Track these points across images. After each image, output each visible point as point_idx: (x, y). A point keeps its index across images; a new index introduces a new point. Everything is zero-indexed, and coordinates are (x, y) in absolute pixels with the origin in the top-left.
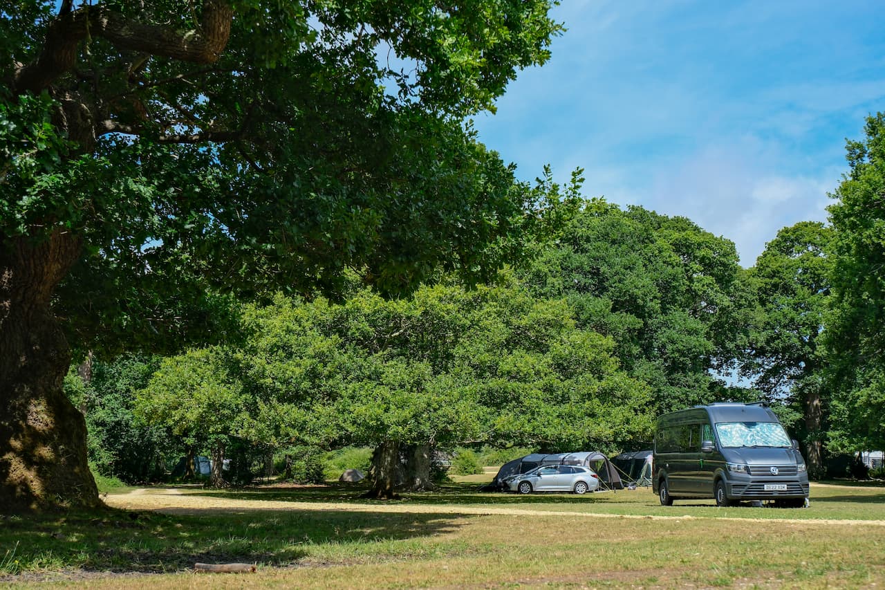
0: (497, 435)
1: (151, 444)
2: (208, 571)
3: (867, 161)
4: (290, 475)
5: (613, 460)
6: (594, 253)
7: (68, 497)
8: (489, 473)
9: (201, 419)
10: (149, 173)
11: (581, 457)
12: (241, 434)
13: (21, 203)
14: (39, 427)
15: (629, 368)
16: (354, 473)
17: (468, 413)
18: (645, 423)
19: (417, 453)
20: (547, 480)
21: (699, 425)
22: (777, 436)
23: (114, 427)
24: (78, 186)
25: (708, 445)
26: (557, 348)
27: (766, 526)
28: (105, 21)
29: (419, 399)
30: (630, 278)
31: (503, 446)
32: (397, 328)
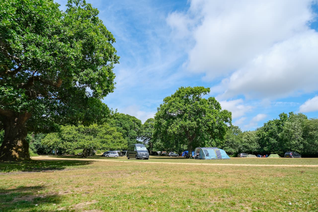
0: (103, 148)
1: (44, 148)
2: (45, 172)
3: (160, 110)
4: (69, 154)
5: (121, 152)
6: (120, 121)
7: (24, 158)
8: (102, 154)
9: (53, 144)
10: (45, 104)
11: (116, 151)
12: (60, 147)
13: (19, 107)
14: (19, 145)
15: (125, 138)
16: (80, 153)
17: (98, 144)
18: (126, 146)
19: (90, 150)
20: (111, 155)
21: (134, 147)
22: (145, 149)
23: (37, 145)
24: (30, 105)
25: (135, 150)
26: (113, 135)
27: (140, 163)
28: (40, 78)
29: (91, 142)
30: (126, 125)
31: (104, 149)
32: (88, 131)
